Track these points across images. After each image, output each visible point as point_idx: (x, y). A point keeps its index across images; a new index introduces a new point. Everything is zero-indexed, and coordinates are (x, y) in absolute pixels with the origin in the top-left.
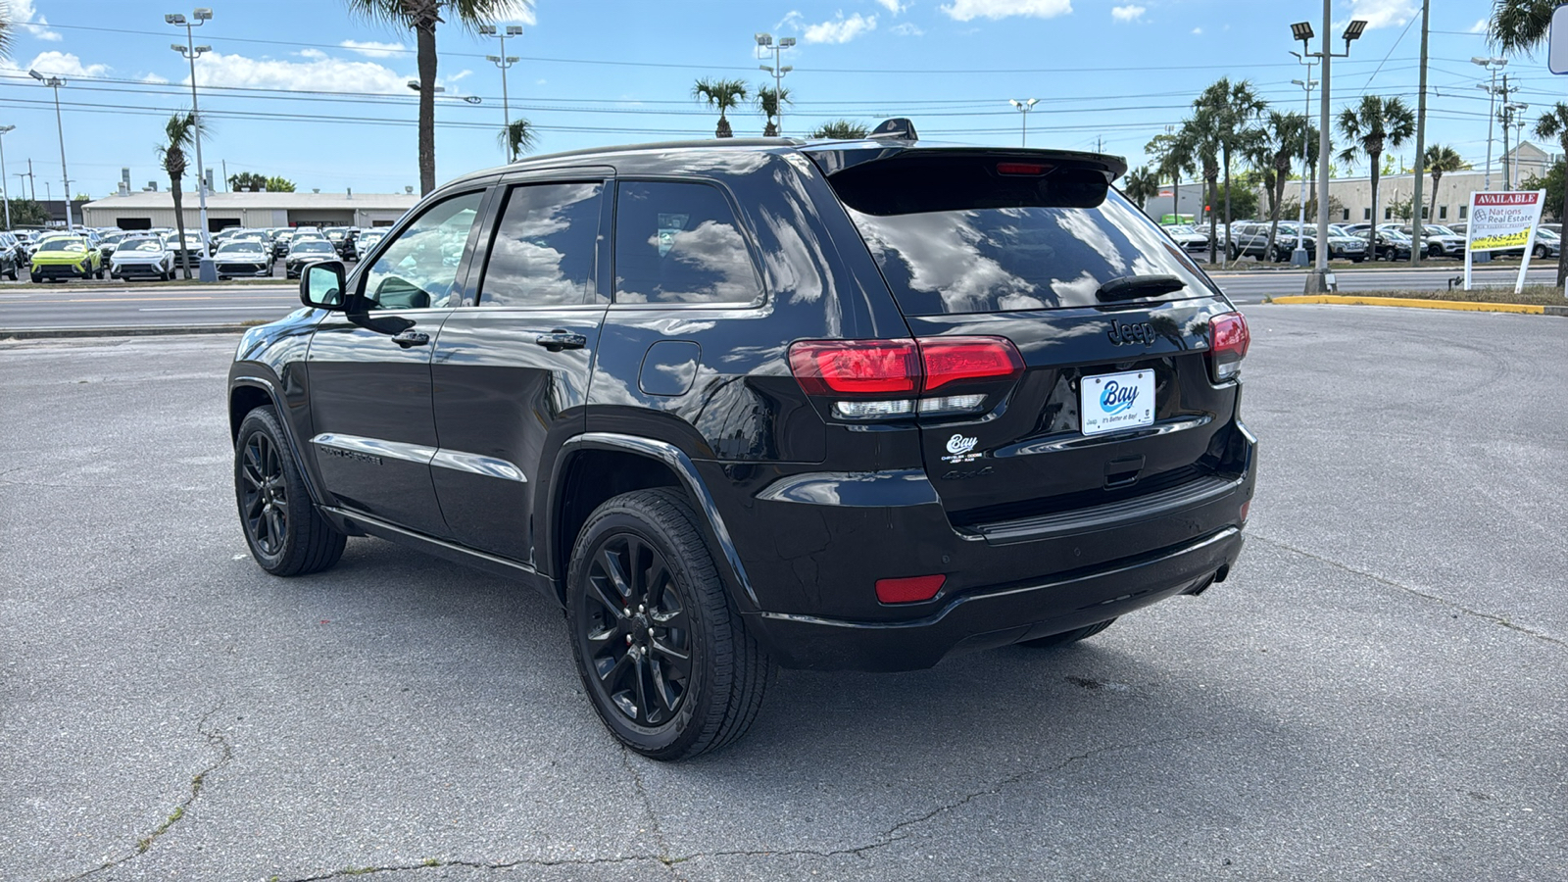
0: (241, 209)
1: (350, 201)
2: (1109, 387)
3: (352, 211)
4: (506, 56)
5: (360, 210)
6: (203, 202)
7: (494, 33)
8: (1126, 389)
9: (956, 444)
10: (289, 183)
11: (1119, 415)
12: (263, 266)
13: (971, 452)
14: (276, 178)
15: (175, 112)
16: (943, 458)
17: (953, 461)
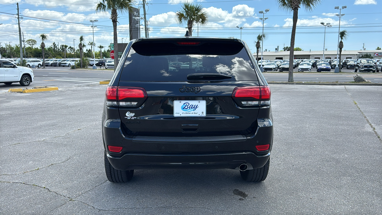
0: (283, 55)
1: (310, 53)
2: (186, 104)
3: (310, 55)
4: (341, 14)
5: (312, 55)
6: (262, 54)
7: (339, 8)
8: (193, 105)
9: (128, 114)
10: (300, 49)
11: (189, 112)
12: (274, 69)
13: (133, 117)
14: (297, 47)
15: (259, 34)
16: (125, 117)
17: (128, 119)
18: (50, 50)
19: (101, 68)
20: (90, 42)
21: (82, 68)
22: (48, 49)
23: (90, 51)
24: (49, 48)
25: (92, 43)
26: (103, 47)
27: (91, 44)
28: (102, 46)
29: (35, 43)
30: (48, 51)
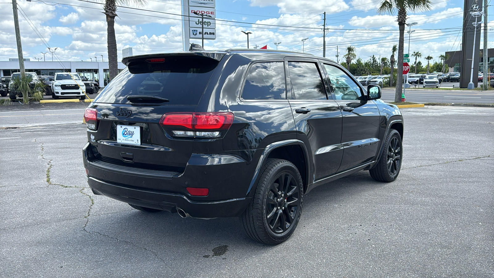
2: (125, 130)
8: (130, 131)
11: (128, 139)
18: (367, 65)
19: (416, 86)
20: (415, 53)
21: (391, 86)
22: (365, 65)
23: (419, 64)
24: (367, 63)
25: (417, 53)
26: (431, 58)
27: (415, 55)
28: (430, 56)
29: (355, 57)
30: (364, 67)
